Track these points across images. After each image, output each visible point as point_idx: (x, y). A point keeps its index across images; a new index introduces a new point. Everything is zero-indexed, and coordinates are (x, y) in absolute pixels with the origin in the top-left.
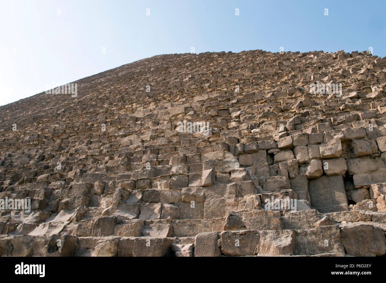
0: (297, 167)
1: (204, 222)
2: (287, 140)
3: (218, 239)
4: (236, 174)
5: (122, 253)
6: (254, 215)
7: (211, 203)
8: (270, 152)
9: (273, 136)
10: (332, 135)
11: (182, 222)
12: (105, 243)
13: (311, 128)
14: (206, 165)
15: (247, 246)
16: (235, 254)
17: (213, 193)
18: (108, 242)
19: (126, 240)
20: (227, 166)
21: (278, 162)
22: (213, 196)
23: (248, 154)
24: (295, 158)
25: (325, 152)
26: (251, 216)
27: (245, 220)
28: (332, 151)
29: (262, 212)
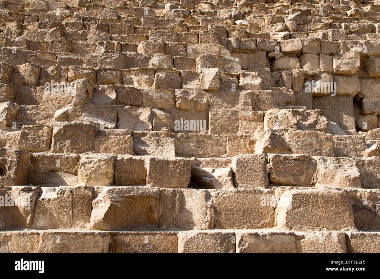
0: (302, 79)
1: (216, 138)
2: (295, 43)
3: (266, 164)
4: (249, 79)
5: (122, 178)
6: (302, 136)
7: (220, 114)
8: (270, 55)
9: (271, 34)
10: (348, 46)
11: (185, 136)
12: (97, 165)
13: (322, 33)
14: (204, 62)
15: (302, 174)
16: (288, 183)
17: (220, 101)
18: (102, 163)
19: (127, 159)
20: (229, 66)
21: (280, 70)
22: (220, 104)
23: (243, 53)
24: (302, 68)
25: (341, 66)
26: (299, 137)
27: (290, 141)
28: (349, 66)
29: (312, 133)
